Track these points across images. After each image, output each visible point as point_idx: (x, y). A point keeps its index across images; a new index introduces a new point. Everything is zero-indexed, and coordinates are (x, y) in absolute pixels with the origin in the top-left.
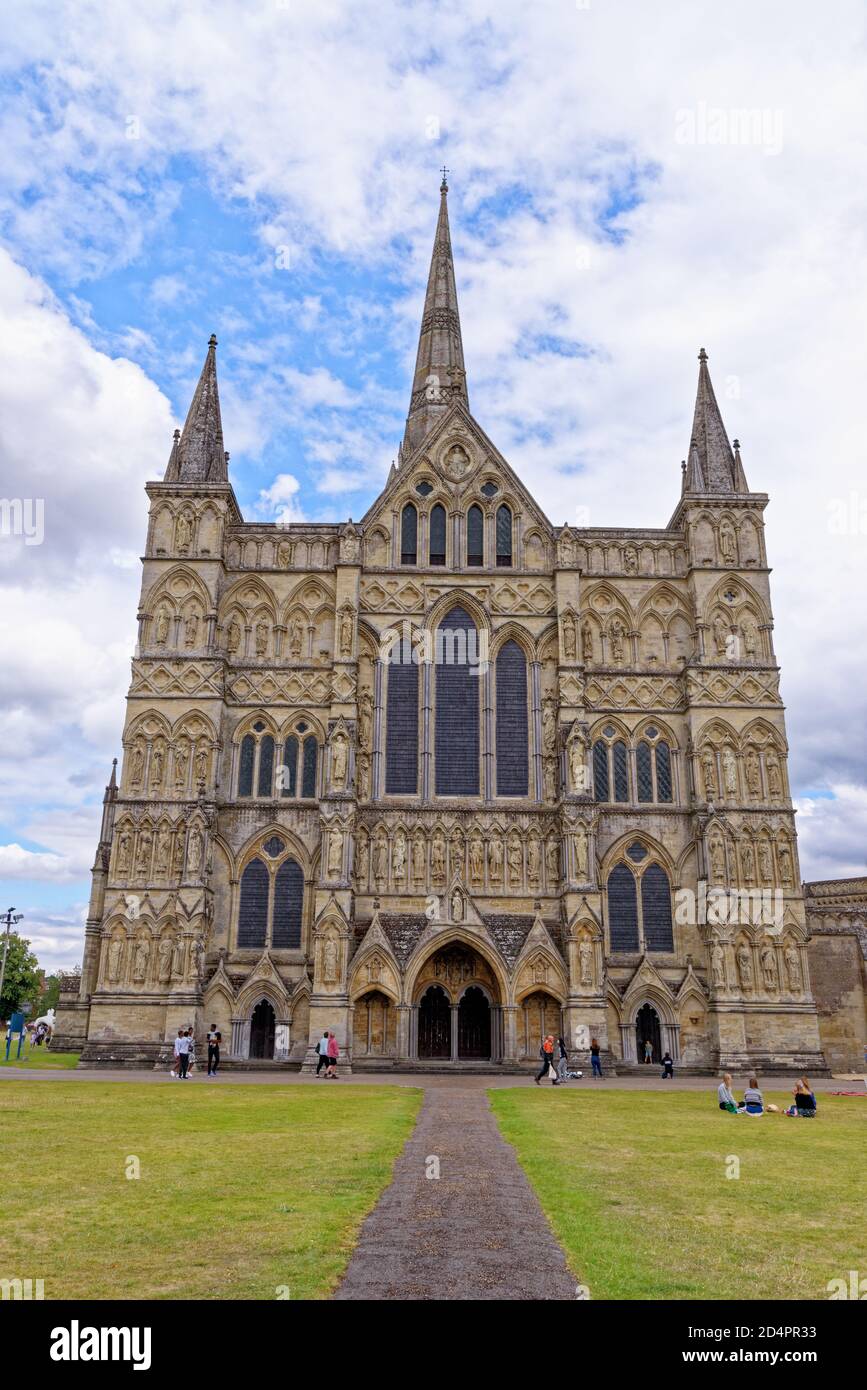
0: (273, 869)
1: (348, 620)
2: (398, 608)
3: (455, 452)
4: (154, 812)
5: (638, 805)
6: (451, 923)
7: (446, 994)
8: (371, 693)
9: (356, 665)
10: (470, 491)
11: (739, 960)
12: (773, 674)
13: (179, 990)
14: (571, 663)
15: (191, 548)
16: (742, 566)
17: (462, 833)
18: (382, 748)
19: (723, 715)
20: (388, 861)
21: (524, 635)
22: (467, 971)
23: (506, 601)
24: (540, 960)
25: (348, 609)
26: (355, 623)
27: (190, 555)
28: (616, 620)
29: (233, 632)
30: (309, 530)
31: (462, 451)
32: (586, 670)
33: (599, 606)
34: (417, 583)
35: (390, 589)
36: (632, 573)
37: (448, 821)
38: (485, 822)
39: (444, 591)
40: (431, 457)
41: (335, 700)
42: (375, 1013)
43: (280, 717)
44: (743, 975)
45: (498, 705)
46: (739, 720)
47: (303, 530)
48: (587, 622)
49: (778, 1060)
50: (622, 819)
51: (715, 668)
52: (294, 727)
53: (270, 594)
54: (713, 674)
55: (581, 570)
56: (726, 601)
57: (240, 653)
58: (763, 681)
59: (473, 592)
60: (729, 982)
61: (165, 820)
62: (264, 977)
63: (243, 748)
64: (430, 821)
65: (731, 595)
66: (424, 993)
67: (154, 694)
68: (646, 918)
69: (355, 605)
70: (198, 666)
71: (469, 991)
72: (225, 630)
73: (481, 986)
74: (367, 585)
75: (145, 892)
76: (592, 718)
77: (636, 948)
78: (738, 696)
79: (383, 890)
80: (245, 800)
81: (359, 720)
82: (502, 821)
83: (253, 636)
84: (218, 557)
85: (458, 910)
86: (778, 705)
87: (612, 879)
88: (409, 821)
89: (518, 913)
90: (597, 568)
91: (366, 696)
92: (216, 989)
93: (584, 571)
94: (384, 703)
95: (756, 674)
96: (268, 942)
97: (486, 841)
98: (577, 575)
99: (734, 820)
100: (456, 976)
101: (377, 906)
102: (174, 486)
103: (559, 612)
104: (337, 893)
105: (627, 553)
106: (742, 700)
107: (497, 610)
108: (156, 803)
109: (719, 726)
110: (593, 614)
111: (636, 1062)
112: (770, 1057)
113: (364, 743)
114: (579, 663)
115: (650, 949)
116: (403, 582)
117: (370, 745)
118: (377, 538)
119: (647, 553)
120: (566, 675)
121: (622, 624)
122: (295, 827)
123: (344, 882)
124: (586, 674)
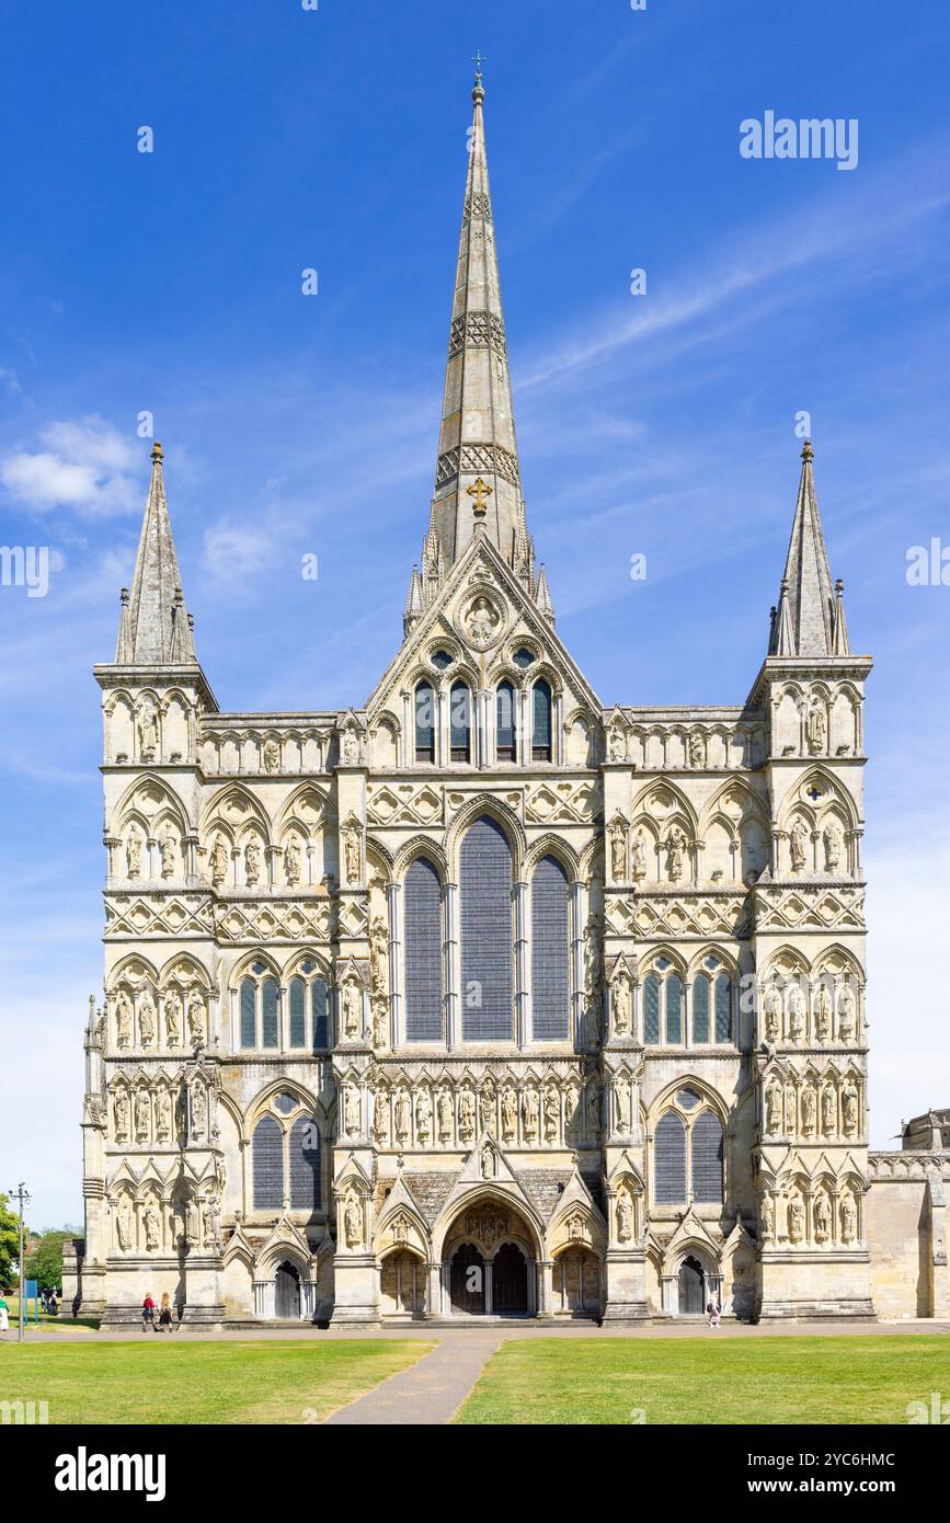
0: (288, 1126)
1: (354, 838)
2: (414, 821)
3: (480, 609)
4: (151, 1070)
5: (693, 1048)
6: (482, 1179)
7: (479, 1251)
8: (385, 924)
9: (366, 893)
10: (498, 662)
11: (791, 1212)
12: (858, 891)
13: (197, 1254)
14: (621, 884)
15: (157, 753)
16: (833, 755)
17: (493, 1083)
18: (401, 989)
19: (794, 941)
20: (412, 1115)
21: (565, 851)
22: (501, 1227)
23: (542, 807)
24: (577, 1216)
25: (354, 823)
26: (363, 840)
27: (157, 761)
28: (675, 827)
29: (219, 855)
30: (301, 722)
31: (489, 606)
32: (637, 891)
33: (658, 810)
34: (435, 787)
35: (403, 796)
36: (699, 766)
37: (478, 1071)
38: (519, 1070)
39: (468, 797)
40: (448, 615)
41: (343, 936)
42: (406, 1269)
43: (281, 956)
44: (794, 1224)
45: (534, 935)
46: (812, 947)
47: (293, 722)
48: (640, 831)
49: (824, 1307)
50: (672, 1064)
51: (788, 886)
52: (299, 966)
53: (259, 807)
54: (786, 892)
55: (634, 766)
56: (809, 800)
57: (228, 880)
58: (845, 900)
59: (502, 796)
60: (778, 1233)
61: (162, 1079)
62: (285, 1239)
63: (242, 992)
64: (457, 1071)
65: (814, 794)
66: (455, 1250)
67: (134, 936)
68: (695, 1168)
69: (362, 819)
70: (182, 899)
71: (504, 1247)
72: (209, 854)
73: (517, 1243)
74: (374, 791)
75: (149, 1157)
76: (641, 950)
77: (683, 1198)
78: (814, 919)
79: (407, 1146)
80: (249, 1053)
81: (373, 959)
82: (539, 1069)
83: (241, 860)
84: (192, 762)
85: (489, 1165)
86: (860, 928)
87: (658, 1130)
88: (435, 1071)
89: (555, 1168)
90: (656, 762)
91: (380, 928)
92: (236, 1251)
93: (639, 767)
94: (400, 935)
95: (837, 892)
96: (287, 1204)
97: (518, 1092)
98: (629, 774)
99: (798, 1063)
100: (489, 1234)
101: (401, 1165)
102: (129, 670)
103: (607, 820)
104: (356, 1152)
105: (693, 740)
106: (819, 924)
107: (532, 819)
108: (150, 1060)
109: (790, 956)
110: (648, 821)
111: (678, 1311)
112: (816, 1304)
113: (380, 985)
114: (629, 884)
115: (697, 1200)
116: (418, 787)
117: (387, 985)
118: (383, 730)
119: (716, 740)
120: (613, 898)
121: (682, 833)
122: (307, 1080)
123: (364, 1140)
124: (638, 896)
